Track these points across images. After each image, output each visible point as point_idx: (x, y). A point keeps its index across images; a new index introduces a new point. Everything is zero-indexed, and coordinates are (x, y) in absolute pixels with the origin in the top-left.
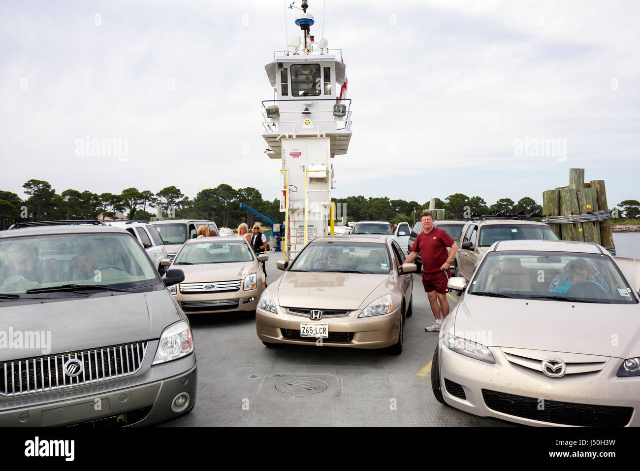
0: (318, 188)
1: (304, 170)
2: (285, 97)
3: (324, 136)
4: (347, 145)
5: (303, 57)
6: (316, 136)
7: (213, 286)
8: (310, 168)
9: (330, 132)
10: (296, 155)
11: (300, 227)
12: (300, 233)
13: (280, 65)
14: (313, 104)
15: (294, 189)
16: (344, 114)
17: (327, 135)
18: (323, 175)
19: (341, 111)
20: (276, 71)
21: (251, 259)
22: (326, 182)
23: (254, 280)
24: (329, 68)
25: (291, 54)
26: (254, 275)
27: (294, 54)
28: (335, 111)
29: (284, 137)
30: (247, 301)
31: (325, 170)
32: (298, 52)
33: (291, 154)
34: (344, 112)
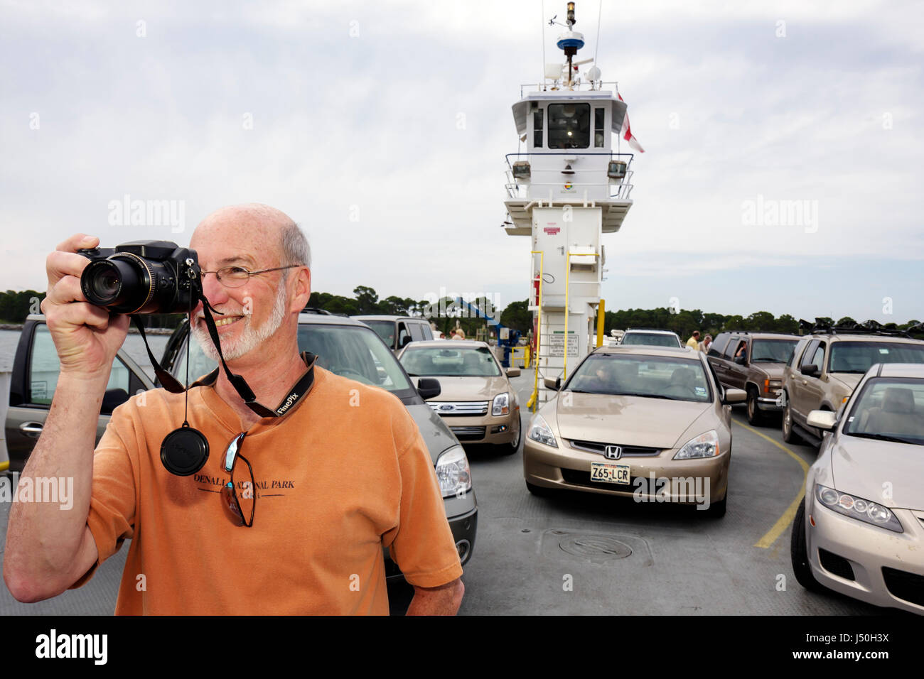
0: (582, 279)
1: (563, 253)
2: (538, 150)
3: (593, 206)
4: (621, 220)
5: (565, 93)
6: (581, 205)
7: (452, 408)
8: (573, 250)
9: (602, 200)
10: (553, 231)
11: (554, 332)
12: (555, 341)
13: (534, 104)
14: (577, 160)
15: (550, 279)
16: (623, 175)
17: (597, 205)
18: (590, 260)
19: (619, 170)
20: (528, 112)
21: (498, 373)
22: (594, 271)
23: (507, 402)
24: (603, 109)
25: (548, 89)
26: (506, 396)
27: (553, 89)
28: (610, 171)
29: (536, 205)
30: (496, 430)
31: (594, 253)
32: (557, 86)
33: (545, 230)
34: (623, 172)
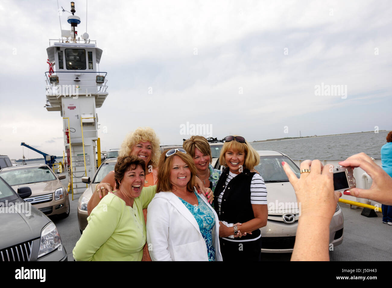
0: (89, 129)
1: (78, 118)
2: (61, 70)
3: (90, 96)
4: (103, 102)
5: (71, 43)
6: (85, 96)
7: (32, 200)
8: (83, 116)
9: (94, 93)
10: (72, 108)
11: (78, 155)
12: (78, 159)
13: (58, 48)
14: (81, 75)
15: (73, 130)
16: (103, 81)
17: (92, 95)
18: (92, 120)
19: (101, 80)
20: (55, 52)
21: (54, 178)
22: (94, 125)
23: (62, 192)
24: (92, 52)
25: (64, 41)
26: (61, 189)
27: (66, 42)
28: (97, 80)
29: (63, 96)
30: (58, 207)
31: (93, 117)
32: (68, 41)
33: (69, 108)
34: (103, 80)
